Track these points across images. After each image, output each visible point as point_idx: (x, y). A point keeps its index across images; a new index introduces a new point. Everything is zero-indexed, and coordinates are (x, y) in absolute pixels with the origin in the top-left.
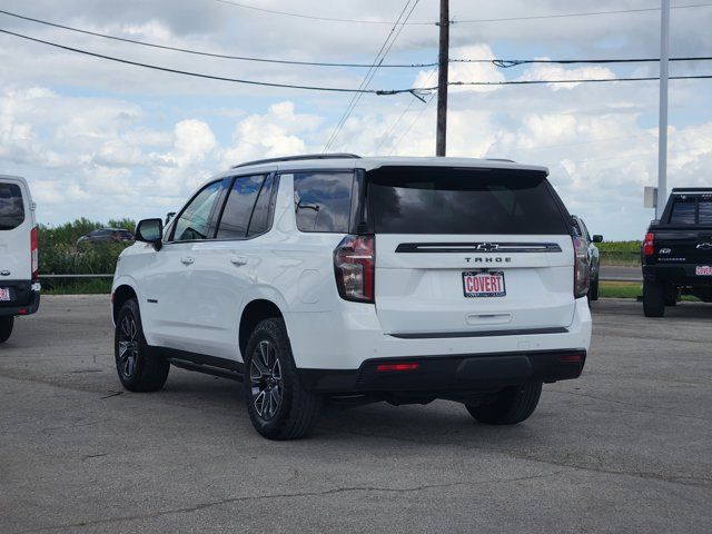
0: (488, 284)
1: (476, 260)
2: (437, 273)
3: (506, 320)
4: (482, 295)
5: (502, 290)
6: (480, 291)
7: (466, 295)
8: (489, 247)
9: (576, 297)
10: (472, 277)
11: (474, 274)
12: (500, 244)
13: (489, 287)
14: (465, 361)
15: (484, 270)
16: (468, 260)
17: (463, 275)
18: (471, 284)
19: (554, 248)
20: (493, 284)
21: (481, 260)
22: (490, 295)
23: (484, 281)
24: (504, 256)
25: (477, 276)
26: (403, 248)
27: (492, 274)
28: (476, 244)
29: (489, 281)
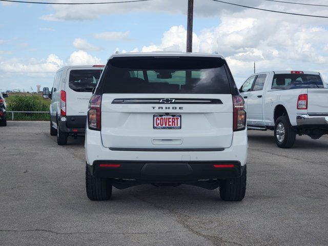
1: (159, 108)
3: (179, 143)
4: (164, 128)
5: (179, 125)
7: (154, 128)
8: (168, 101)
9: (234, 131)
10: (160, 118)
11: (161, 116)
12: (176, 99)
13: (171, 123)
14: (147, 164)
15: (167, 114)
16: (154, 108)
17: (154, 116)
18: (158, 122)
19: (218, 102)
20: (173, 122)
21: (162, 108)
22: (170, 128)
23: (167, 120)
24: (178, 106)
25: (163, 117)
26: (115, 102)
27: (173, 116)
28: (160, 99)
29: (170, 120)
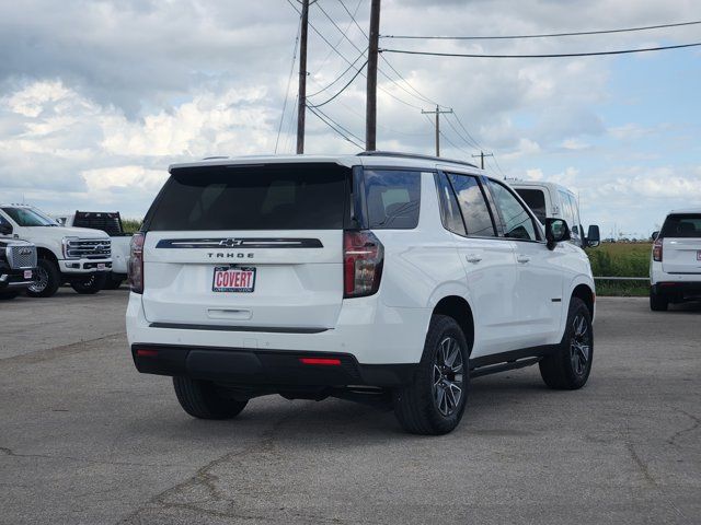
0: (237, 279)
1: (218, 256)
2: (190, 267)
3: (246, 316)
4: (228, 290)
5: (251, 287)
6: (228, 286)
7: (214, 289)
9: (346, 296)
10: (223, 273)
11: (226, 269)
12: (244, 240)
13: (238, 282)
14: (192, 352)
15: (234, 266)
16: (210, 255)
17: (215, 269)
18: (221, 279)
20: (243, 279)
21: (222, 256)
22: (237, 290)
23: (234, 277)
24: (246, 251)
25: (228, 271)
27: (243, 269)
28: (219, 240)
29: (239, 276)
